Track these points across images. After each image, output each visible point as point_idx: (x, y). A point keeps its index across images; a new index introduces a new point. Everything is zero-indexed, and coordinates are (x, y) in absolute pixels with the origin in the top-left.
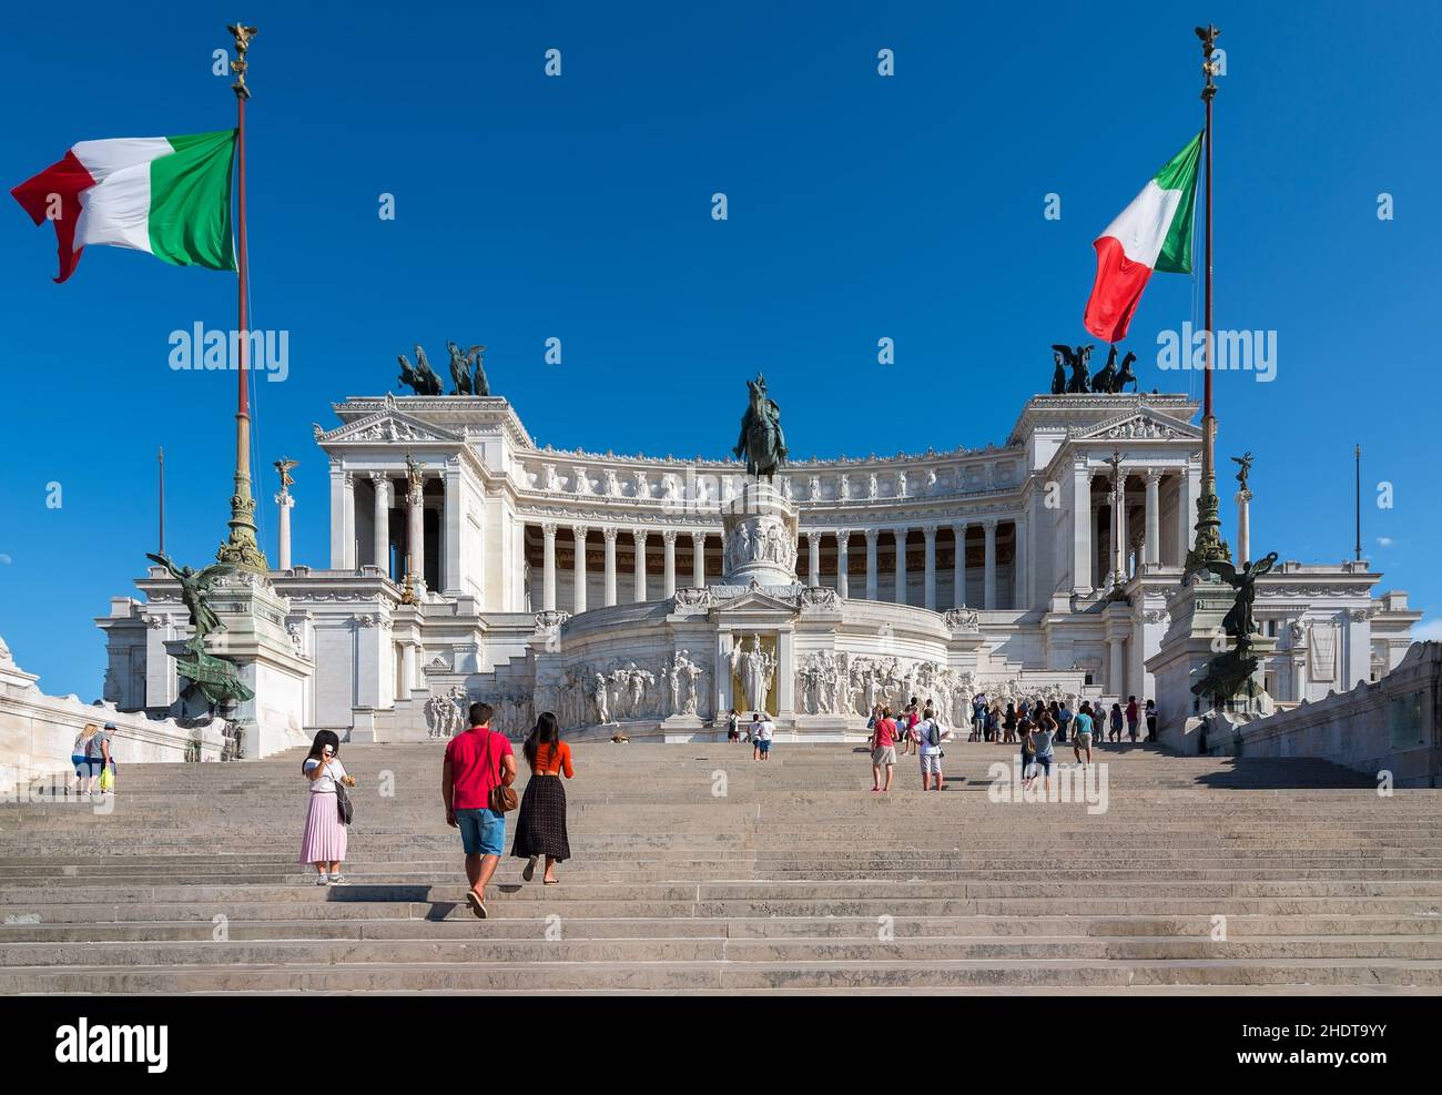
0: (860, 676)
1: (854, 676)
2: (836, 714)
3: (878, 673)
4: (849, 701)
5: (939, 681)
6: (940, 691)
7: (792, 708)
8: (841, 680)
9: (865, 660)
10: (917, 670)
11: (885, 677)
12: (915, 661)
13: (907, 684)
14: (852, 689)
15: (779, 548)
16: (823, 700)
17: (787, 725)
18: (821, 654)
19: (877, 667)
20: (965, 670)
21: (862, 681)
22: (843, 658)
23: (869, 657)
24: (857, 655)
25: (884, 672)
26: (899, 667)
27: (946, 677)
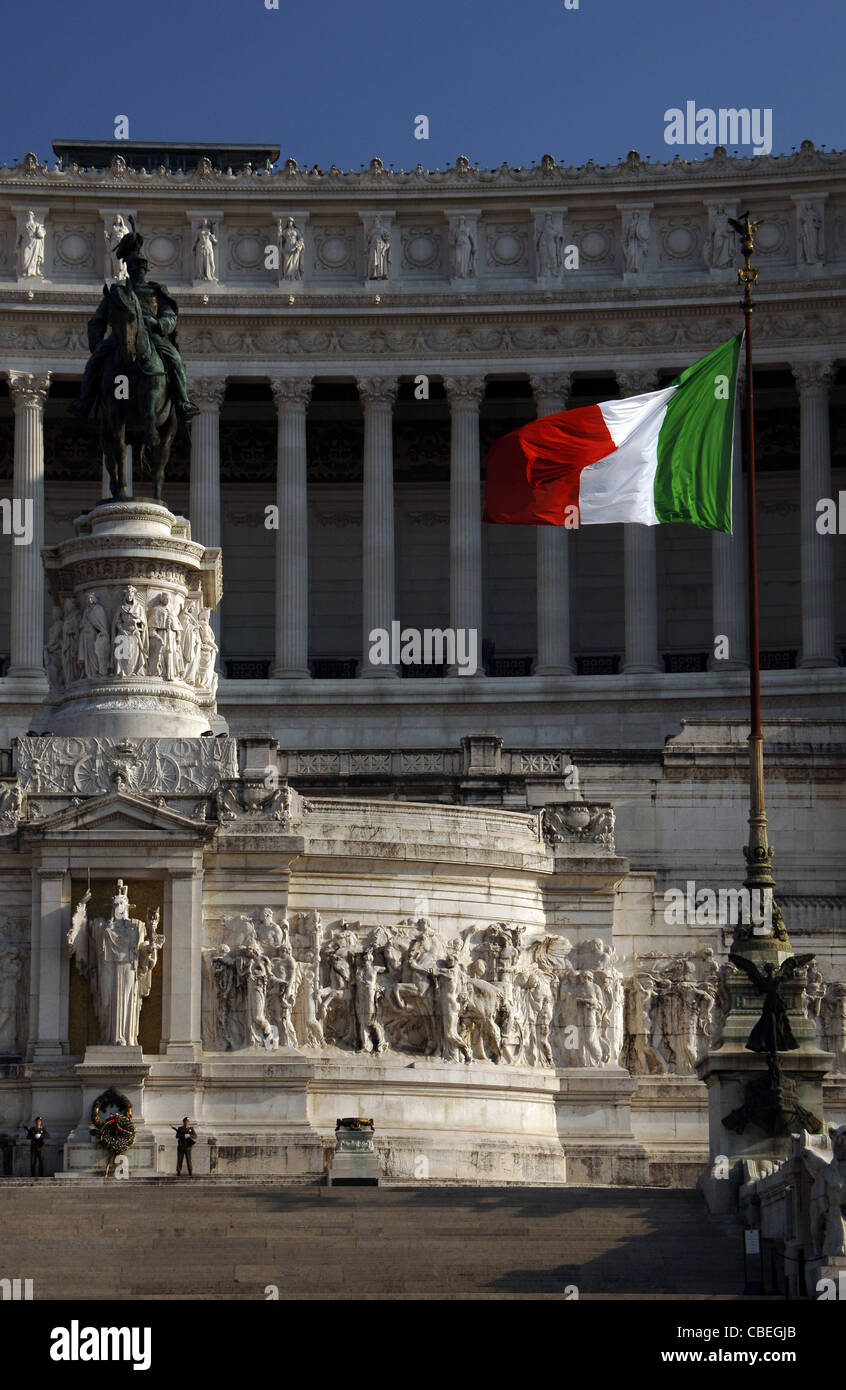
0: (344, 966)
1: (329, 964)
2: (293, 1047)
3: (382, 956)
4: (319, 1016)
5: (524, 964)
6: (528, 986)
7: (194, 1034)
8: (300, 975)
9: (355, 927)
10: (469, 946)
11: (398, 964)
12: (465, 924)
13: (446, 982)
14: (324, 991)
15: (174, 647)
16: (262, 1017)
17: (181, 1073)
18: (259, 921)
19: (380, 941)
20: (586, 935)
21: (347, 974)
22: (302, 926)
23: (363, 920)
24: (335, 919)
25: (395, 955)
26: (427, 943)
27: (542, 954)
